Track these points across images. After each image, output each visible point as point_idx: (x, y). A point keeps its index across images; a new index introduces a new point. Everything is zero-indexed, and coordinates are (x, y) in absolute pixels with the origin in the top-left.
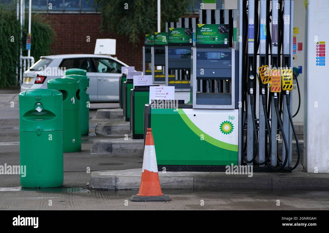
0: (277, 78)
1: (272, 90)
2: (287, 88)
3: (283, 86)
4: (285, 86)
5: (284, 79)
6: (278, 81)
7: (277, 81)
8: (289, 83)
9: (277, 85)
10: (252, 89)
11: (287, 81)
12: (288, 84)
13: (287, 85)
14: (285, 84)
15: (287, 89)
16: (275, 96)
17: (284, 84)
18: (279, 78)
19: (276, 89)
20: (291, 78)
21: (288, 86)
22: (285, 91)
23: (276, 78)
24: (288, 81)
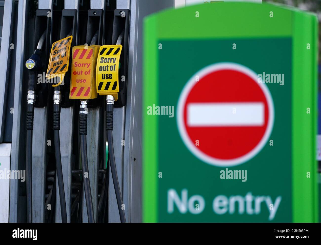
0: (85, 64)
1: (72, 96)
2: (107, 88)
3: (98, 84)
4: (101, 84)
5: (101, 69)
6: (86, 73)
7: (83, 73)
8: (111, 76)
9: (85, 81)
10: (33, 92)
11: (105, 73)
12: (109, 80)
13: (105, 82)
14: (102, 81)
15: (107, 91)
16: (83, 109)
17: (99, 80)
18: (89, 65)
19: (79, 91)
20: (115, 66)
21: (109, 84)
22: (105, 97)
23: (83, 64)
24: (109, 72)
